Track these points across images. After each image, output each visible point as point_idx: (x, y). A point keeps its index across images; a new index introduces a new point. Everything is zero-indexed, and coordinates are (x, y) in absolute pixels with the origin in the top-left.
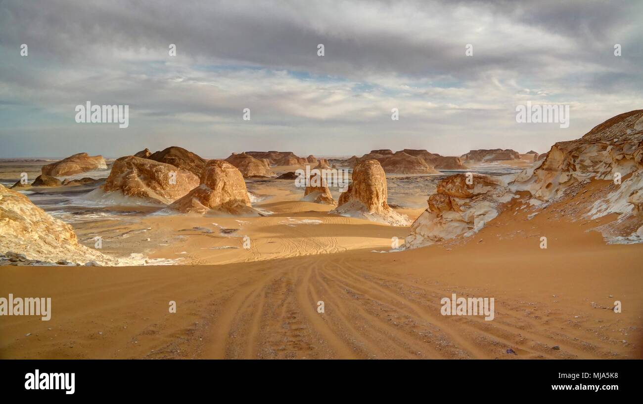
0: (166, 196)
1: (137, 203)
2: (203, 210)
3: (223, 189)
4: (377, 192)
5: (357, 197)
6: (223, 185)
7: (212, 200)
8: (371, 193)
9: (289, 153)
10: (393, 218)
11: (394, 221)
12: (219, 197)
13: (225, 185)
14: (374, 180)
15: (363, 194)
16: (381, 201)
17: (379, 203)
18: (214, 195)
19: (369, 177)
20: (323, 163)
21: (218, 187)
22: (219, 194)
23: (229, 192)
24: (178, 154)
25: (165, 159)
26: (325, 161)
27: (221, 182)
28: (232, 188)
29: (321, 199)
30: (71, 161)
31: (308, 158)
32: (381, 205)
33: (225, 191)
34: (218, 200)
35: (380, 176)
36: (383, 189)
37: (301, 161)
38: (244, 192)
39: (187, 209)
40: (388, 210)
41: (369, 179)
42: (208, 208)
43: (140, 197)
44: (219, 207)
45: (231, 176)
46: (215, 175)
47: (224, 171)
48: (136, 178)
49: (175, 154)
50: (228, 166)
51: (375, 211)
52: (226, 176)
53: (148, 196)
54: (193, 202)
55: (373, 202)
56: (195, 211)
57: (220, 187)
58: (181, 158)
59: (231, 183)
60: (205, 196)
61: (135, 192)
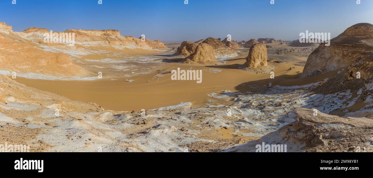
2: (189, 62)
4: (254, 58)
7: (194, 58)
9: (273, 39)
13: (201, 52)
18: (195, 56)
20: (282, 42)
22: (198, 56)
23: (204, 55)
26: (283, 42)
27: (199, 51)
31: (279, 41)
32: (260, 63)
33: (201, 55)
34: (197, 58)
35: (259, 51)
36: (262, 57)
37: (276, 42)
38: (212, 55)
39: (184, 61)
40: (263, 66)
41: (251, 52)
42: (192, 61)
43: (184, 55)
44: (198, 61)
45: (206, 49)
46: (198, 49)
47: (202, 47)
48: (184, 49)
49: (209, 40)
50: (205, 45)
51: (252, 67)
52: (203, 49)
53: (187, 55)
54: (187, 58)
55: (251, 62)
56: (186, 62)
57: (198, 53)
58: (211, 41)
59: (205, 52)
60: (192, 57)
61: (183, 53)
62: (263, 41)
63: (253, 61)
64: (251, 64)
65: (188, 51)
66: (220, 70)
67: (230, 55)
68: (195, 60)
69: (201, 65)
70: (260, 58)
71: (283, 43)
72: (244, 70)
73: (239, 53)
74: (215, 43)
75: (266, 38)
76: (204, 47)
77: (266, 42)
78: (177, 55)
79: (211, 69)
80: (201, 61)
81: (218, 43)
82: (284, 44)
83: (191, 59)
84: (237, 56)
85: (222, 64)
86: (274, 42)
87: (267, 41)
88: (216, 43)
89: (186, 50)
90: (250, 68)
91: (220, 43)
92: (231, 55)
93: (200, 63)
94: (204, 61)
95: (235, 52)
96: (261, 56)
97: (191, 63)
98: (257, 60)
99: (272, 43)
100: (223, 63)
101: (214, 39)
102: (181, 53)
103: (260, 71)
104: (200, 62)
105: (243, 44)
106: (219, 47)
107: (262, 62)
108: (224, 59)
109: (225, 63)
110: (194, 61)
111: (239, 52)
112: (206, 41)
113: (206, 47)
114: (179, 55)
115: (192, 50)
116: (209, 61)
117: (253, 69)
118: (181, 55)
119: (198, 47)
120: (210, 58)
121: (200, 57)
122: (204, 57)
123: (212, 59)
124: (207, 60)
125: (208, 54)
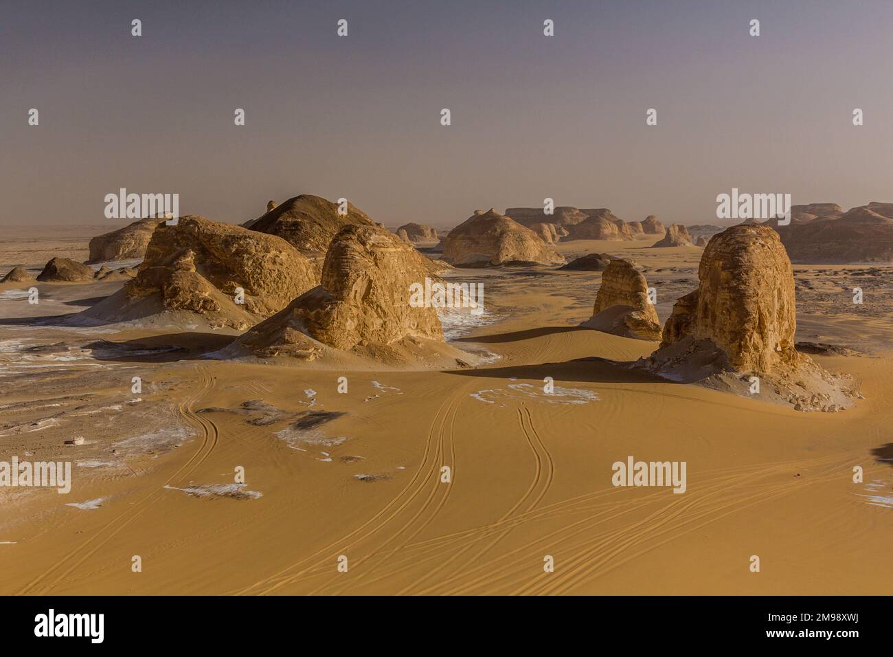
0: (257, 311)
1: (188, 327)
2: (310, 351)
3: (365, 297)
4: (760, 314)
5: (707, 326)
6: (366, 285)
7: (335, 323)
8: (744, 315)
9: (602, 212)
10: (804, 387)
11: (807, 395)
12: (352, 318)
13: (369, 287)
14: (753, 282)
15: (720, 318)
16: (773, 339)
17: (765, 346)
18: (340, 313)
19: (739, 274)
20: (675, 233)
21: (353, 293)
22: (354, 311)
23: (383, 305)
24: (312, 210)
25: (281, 222)
26: (681, 228)
27: (359, 280)
28: (392, 296)
29: (629, 324)
30: (142, 229)
31: (644, 223)
33: (371, 303)
34: (350, 325)
37: (627, 229)
39: (272, 347)
40: (795, 364)
41: (739, 280)
42: (323, 345)
43: (197, 312)
44: (353, 344)
45: (391, 266)
46: (347, 262)
47: (372, 253)
48: (190, 269)
49: (304, 212)
50: (383, 240)
51: (754, 369)
52: (376, 264)
53: (215, 310)
54: (288, 328)
55: (747, 342)
56: (289, 353)
57: (356, 292)
58: (317, 220)
59: (388, 283)
60: (318, 316)
61: (188, 299)
64: (747, 348)
71: (682, 239)
72: (717, 387)
80: (374, 340)
82: (688, 244)
86: (613, 235)
87: (569, 227)
90: (745, 379)
93: (374, 355)
94: (390, 343)
96: (777, 307)
99: (604, 237)
104: (375, 351)
107: (785, 342)
110: (331, 343)
112: (289, 217)
113: (390, 253)
114: (161, 315)
115: (239, 278)
116: (413, 341)
117: (767, 383)
118: (177, 315)
119: (345, 251)
120: (412, 326)
121: (366, 319)
122: (388, 318)
123: (425, 332)
124: (400, 338)
125: (403, 296)
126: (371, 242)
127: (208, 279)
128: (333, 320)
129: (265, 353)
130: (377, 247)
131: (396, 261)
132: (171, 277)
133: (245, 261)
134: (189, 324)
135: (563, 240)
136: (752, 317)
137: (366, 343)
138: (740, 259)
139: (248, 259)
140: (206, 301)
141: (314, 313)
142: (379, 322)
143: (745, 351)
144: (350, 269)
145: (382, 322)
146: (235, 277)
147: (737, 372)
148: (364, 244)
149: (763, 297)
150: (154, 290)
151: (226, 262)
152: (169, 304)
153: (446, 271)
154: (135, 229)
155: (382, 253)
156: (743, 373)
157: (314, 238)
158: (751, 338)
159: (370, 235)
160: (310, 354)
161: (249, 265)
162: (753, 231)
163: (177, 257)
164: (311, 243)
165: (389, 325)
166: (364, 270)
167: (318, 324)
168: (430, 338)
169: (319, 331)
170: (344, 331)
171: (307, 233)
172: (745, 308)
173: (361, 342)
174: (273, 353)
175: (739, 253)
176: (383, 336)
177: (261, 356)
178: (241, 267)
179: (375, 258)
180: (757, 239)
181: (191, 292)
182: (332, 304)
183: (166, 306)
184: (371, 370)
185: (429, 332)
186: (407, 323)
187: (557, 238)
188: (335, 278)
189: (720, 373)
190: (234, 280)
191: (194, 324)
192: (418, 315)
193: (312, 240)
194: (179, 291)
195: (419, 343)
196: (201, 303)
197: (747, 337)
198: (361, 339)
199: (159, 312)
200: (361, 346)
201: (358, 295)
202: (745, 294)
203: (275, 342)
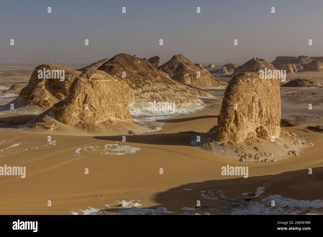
2: (52, 125)
3: (84, 102)
4: (236, 114)
6: (84, 97)
7: (67, 114)
8: (226, 115)
10: (257, 150)
11: (254, 154)
12: (76, 111)
13: (86, 97)
14: (235, 99)
16: (255, 126)
17: (240, 129)
18: (69, 109)
21: (77, 101)
22: (77, 108)
23: (94, 106)
27: (80, 95)
28: (100, 102)
32: (257, 130)
33: (87, 104)
34: (75, 115)
35: (254, 93)
36: (261, 111)
38: (120, 105)
39: (36, 124)
40: (265, 138)
41: (228, 98)
42: (60, 123)
43: (40, 106)
44: (76, 123)
45: (101, 88)
46: (76, 86)
47: (91, 82)
48: (42, 87)
49: (118, 61)
50: (99, 76)
51: (230, 140)
52: (93, 87)
53: (48, 105)
54: (46, 115)
55: (226, 127)
56: (42, 126)
57: (79, 100)
58: (123, 65)
59: (99, 96)
60: (60, 111)
61: (37, 100)
62: (290, 65)
63: (232, 125)
64: (226, 131)
65: (54, 94)
66: (134, 149)
67: (178, 108)
68: (67, 118)
69: (85, 134)
70: (255, 114)
72: (206, 148)
73: (206, 101)
74: (135, 72)
75: (300, 57)
76: (94, 82)
77: (298, 67)
78: (20, 107)
79: (108, 145)
80: (88, 121)
81: (144, 70)
83: (57, 118)
84: (201, 108)
85: (149, 131)
88: (140, 69)
89: (47, 92)
90: (222, 145)
91: (151, 71)
92: (183, 105)
93: (84, 128)
94: (96, 123)
95: (195, 98)
96: (258, 110)
97: (57, 130)
98: (245, 120)
99: (319, 70)
100: (153, 127)
101: (133, 58)
102: (33, 98)
103: (253, 152)
104: (83, 126)
105: (227, 73)
106: (146, 81)
107: (261, 127)
108: (159, 118)
109: (159, 129)
110: (65, 122)
111: (210, 96)
112: (111, 63)
113: (101, 82)
114: (25, 107)
115: (62, 91)
116: (111, 122)
117: (233, 147)
118: (32, 107)
119: (77, 82)
120: (113, 115)
121: (84, 112)
122: (96, 112)
123: (120, 118)
124: (105, 120)
125: (107, 102)
126: (92, 77)
127: (50, 91)
128: (66, 112)
129: (33, 126)
130: (95, 79)
131: (105, 85)
132: (33, 90)
133: (66, 84)
134: (35, 111)
135: (300, 71)
136: (229, 116)
137: (82, 122)
138: (232, 88)
139: (67, 83)
140: (45, 101)
141: (59, 109)
142: (92, 113)
143: (225, 132)
144: (77, 89)
145: (93, 113)
146: (61, 91)
147: (220, 141)
148: (88, 78)
149: (240, 106)
150: (26, 96)
151: (59, 84)
152: (30, 103)
153: (224, 86)
154: (92, 66)
155: (97, 82)
156: (223, 142)
157: (119, 73)
158: (228, 126)
159: (93, 74)
160: (52, 127)
161: (68, 85)
162: (249, 74)
163: (38, 82)
164: (117, 75)
165: (97, 115)
166: (84, 90)
167: (60, 114)
168: (123, 120)
169: (59, 117)
170: (71, 117)
171: (116, 71)
172: (227, 111)
173: (80, 122)
174: (35, 126)
175: (233, 85)
176: (93, 120)
177: (31, 127)
178: (64, 87)
179: (92, 85)
180: (246, 78)
181: (40, 97)
182: (66, 105)
183: (28, 103)
184: (79, 135)
185: (123, 118)
186: (109, 113)
187: (296, 71)
188: (70, 93)
189: (211, 141)
190: (61, 92)
191: (37, 111)
192: (116, 110)
193: (118, 74)
194: (34, 97)
195: (113, 123)
196: (43, 102)
197: (226, 125)
198: (81, 121)
199: (25, 106)
200: (80, 124)
201: (80, 101)
202: (228, 105)
203: (38, 121)
